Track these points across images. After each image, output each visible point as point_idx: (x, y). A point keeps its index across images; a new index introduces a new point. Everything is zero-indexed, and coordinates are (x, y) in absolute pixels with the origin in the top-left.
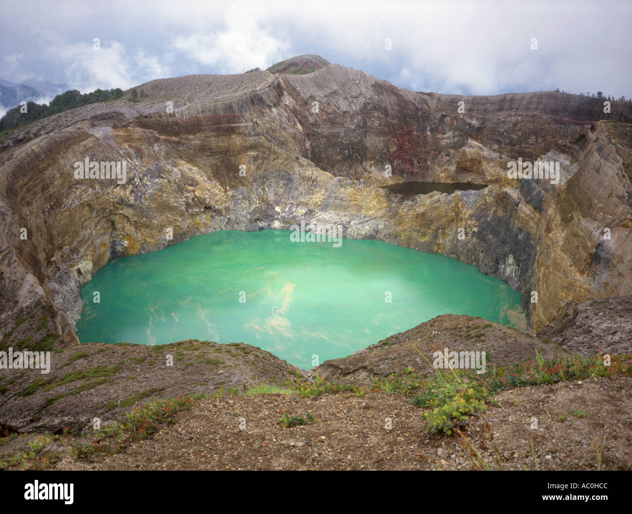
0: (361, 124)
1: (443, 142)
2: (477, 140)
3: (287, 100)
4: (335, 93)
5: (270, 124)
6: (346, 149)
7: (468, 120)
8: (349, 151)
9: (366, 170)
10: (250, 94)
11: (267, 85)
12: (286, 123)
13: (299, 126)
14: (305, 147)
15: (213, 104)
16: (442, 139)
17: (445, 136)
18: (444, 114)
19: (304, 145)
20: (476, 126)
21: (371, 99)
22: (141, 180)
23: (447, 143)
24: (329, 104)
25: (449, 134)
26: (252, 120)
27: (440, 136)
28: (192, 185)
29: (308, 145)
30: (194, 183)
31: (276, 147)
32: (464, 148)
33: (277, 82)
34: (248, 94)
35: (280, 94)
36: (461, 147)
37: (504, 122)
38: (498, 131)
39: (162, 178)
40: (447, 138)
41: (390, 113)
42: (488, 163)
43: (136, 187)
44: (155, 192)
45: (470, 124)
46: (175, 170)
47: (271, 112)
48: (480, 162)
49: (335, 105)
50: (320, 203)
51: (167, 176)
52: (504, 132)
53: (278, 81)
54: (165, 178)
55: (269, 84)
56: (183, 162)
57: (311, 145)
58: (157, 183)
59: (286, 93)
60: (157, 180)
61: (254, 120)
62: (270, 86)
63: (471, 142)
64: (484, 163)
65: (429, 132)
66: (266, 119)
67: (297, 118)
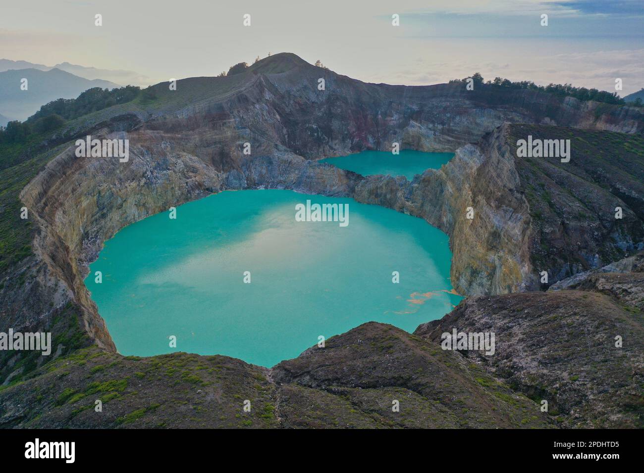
0: (327, 112)
1: (391, 123)
2: (416, 121)
3: (268, 96)
4: (305, 87)
5: (254, 118)
6: (315, 132)
7: (410, 106)
8: (318, 133)
9: (331, 148)
10: (237, 94)
11: (251, 85)
12: (267, 115)
13: (278, 117)
14: (283, 133)
15: (208, 105)
16: (390, 120)
17: (393, 118)
18: (391, 100)
19: (282, 132)
20: (416, 110)
21: (334, 92)
22: (152, 172)
23: (394, 123)
24: (301, 97)
25: (396, 117)
26: (239, 116)
27: (389, 118)
28: (193, 172)
29: (285, 131)
30: (195, 170)
31: (259, 137)
32: (407, 127)
33: (258, 81)
34: (235, 95)
35: (262, 92)
36: (404, 127)
37: (437, 107)
38: (433, 114)
39: (169, 169)
40: (394, 119)
41: (349, 102)
42: (426, 139)
43: (149, 179)
44: (163, 181)
45: (411, 109)
46: (179, 161)
47: (254, 107)
48: (419, 139)
49: (306, 98)
50: (294, 181)
51: (173, 167)
52: (437, 114)
53: (260, 81)
54: (171, 170)
55: (253, 84)
56: (185, 154)
57: (287, 131)
58: (165, 174)
59: (266, 89)
60: (165, 172)
61: (241, 115)
62: (253, 85)
63: (412, 122)
64: (423, 139)
65: (380, 116)
66: (250, 114)
67: (276, 110)
